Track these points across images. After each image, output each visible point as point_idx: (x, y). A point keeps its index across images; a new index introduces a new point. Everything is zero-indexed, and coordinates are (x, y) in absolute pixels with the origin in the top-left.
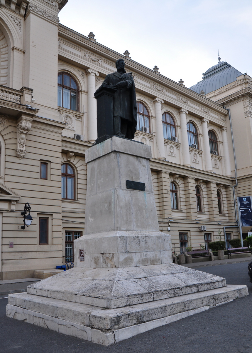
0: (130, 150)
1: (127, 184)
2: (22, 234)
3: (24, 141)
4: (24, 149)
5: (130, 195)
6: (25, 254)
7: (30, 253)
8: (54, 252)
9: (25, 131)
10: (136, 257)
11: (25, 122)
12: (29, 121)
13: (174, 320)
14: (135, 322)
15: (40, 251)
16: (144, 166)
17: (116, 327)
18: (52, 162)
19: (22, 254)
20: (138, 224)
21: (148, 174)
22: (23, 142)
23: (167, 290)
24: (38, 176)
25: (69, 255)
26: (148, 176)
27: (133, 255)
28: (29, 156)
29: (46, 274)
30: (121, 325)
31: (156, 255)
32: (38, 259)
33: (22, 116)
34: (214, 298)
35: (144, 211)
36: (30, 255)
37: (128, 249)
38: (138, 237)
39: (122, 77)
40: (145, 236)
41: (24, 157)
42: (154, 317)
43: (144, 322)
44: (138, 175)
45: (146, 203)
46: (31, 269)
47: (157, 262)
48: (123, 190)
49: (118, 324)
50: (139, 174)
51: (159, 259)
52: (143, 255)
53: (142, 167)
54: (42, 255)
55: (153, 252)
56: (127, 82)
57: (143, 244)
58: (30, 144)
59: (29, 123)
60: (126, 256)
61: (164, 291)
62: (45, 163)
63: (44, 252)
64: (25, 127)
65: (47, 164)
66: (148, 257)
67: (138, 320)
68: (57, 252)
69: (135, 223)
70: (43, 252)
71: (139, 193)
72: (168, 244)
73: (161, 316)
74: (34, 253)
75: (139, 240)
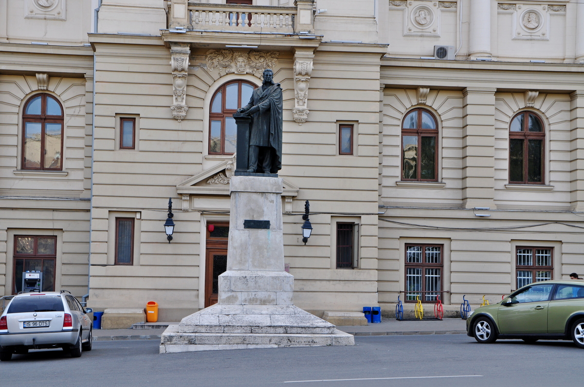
0: (251, 188)
1: (244, 224)
2: (304, 251)
3: (306, 92)
4: (305, 107)
5: (248, 235)
6: (309, 283)
7: (318, 282)
8: (361, 282)
9: (303, 77)
10: (241, 297)
11: (300, 62)
12: (309, 58)
13: (228, 348)
14: (187, 343)
15: (336, 280)
16: (272, 201)
17: (169, 343)
18: (359, 122)
19: (305, 283)
20: (255, 264)
21: (277, 210)
22: (303, 95)
23: (241, 326)
24: (335, 149)
25: (414, 290)
26: (276, 212)
27: (239, 294)
28: (316, 116)
29: (330, 318)
30: (172, 342)
31: (270, 296)
32: (331, 293)
33: (296, 52)
34: (289, 340)
35: (265, 250)
36: (318, 286)
37: (233, 288)
38: (246, 277)
39: (263, 96)
40: (256, 277)
41: (308, 120)
42: (207, 342)
43: (196, 344)
44: (262, 213)
45: (269, 242)
46: (319, 309)
47: (269, 303)
48: (239, 230)
49: (171, 341)
50: (263, 211)
51: (273, 300)
52: (252, 295)
53: (269, 203)
54: (340, 287)
55: (266, 293)
56: (259, 106)
57: (251, 284)
58: (315, 94)
59: (309, 62)
60: (230, 294)
61: (238, 326)
62: (346, 126)
63: (343, 282)
64: (301, 71)
65: (352, 125)
66: (258, 297)
67: (189, 341)
68: (368, 283)
69: (250, 263)
70: (341, 282)
71: (261, 232)
72: (289, 285)
73: (215, 343)
74: (324, 282)
75: (247, 280)
